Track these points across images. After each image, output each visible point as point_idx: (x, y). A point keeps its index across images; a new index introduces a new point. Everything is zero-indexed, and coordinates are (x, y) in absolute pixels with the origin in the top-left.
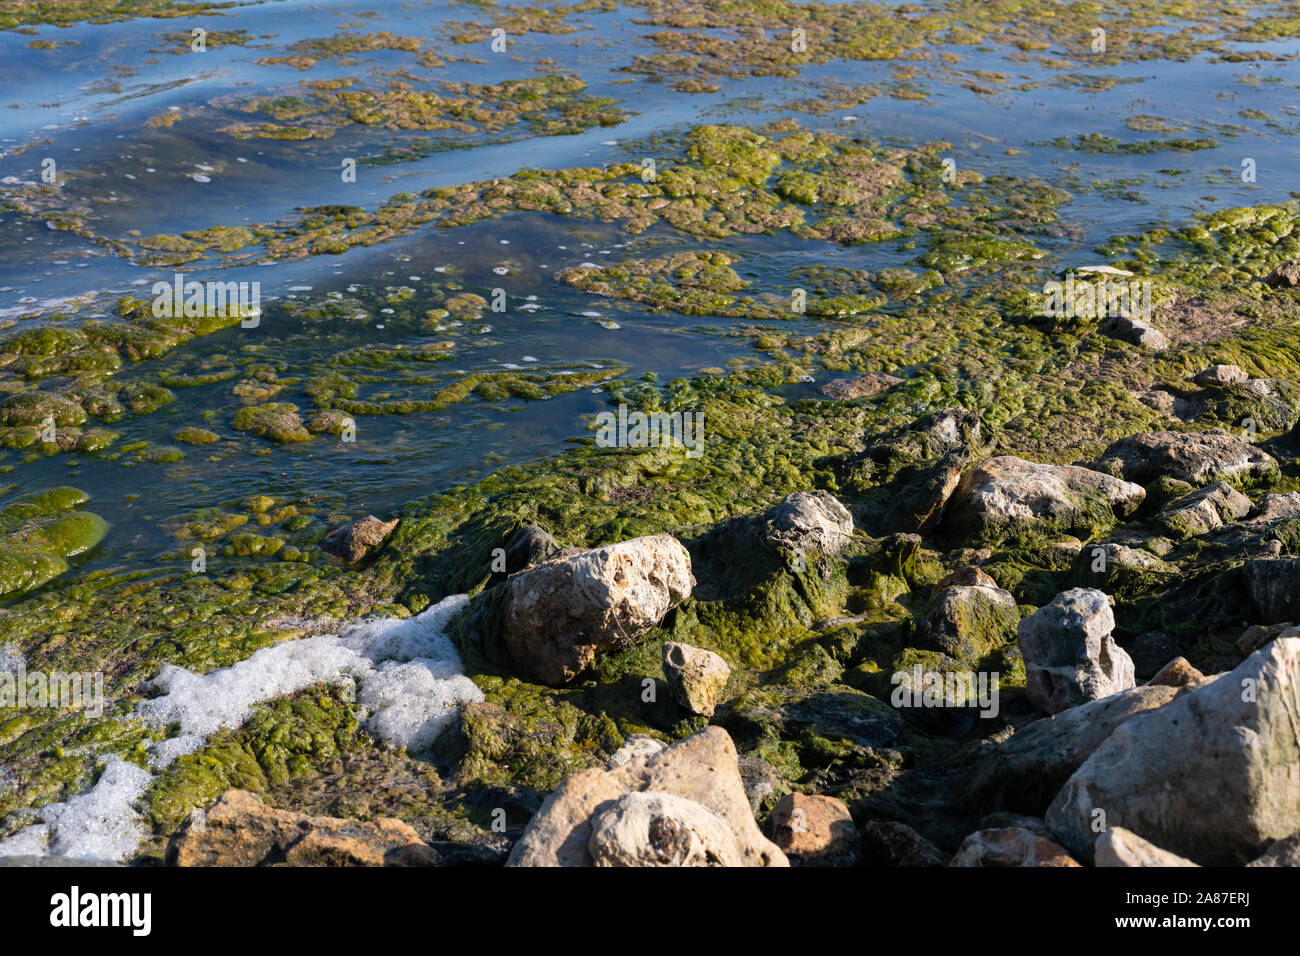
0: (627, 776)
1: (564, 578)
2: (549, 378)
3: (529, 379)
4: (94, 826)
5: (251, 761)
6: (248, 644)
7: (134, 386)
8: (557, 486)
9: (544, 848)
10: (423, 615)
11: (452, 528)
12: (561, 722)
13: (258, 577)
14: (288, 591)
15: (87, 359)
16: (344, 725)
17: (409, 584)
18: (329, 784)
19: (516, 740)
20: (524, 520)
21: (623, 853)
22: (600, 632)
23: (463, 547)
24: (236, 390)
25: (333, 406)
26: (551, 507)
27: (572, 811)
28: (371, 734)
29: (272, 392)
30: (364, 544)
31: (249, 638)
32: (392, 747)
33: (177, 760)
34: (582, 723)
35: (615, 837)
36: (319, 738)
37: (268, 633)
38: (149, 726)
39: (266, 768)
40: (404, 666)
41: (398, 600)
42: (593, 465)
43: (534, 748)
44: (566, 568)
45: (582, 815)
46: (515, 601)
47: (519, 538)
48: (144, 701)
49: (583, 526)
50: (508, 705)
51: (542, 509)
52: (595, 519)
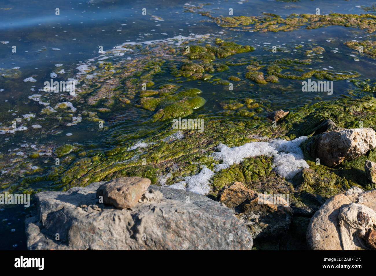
0: (352, 198)
1: (338, 136)
2: (336, 75)
3: (329, 74)
4: (198, 184)
5: (241, 174)
6: (243, 141)
7: (218, 64)
8: (337, 108)
9: (325, 214)
10: (294, 140)
11: (305, 116)
12: (331, 178)
13: (246, 123)
14: (255, 128)
15: (206, 56)
16: (268, 168)
17: (290, 131)
18: (262, 184)
19: (318, 181)
20: (327, 117)
21: (348, 220)
22: (346, 154)
23: (307, 122)
24: (247, 67)
25: (273, 74)
26: (335, 114)
27: (334, 205)
28: (275, 172)
29: (257, 69)
30: (278, 117)
31: (244, 139)
32: (281, 176)
33: (221, 170)
34: (337, 179)
35: (347, 215)
36: (261, 171)
37: (249, 139)
38: (215, 159)
39: (245, 176)
40: (287, 154)
41: (286, 135)
42: (349, 103)
43: (323, 184)
44: (339, 133)
45: (337, 207)
46: (322, 141)
47: (325, 122)
48: (214, 152)
49: (344, 121)
50: (316, 170)
51: (332, 115)
52: (348, 120)
